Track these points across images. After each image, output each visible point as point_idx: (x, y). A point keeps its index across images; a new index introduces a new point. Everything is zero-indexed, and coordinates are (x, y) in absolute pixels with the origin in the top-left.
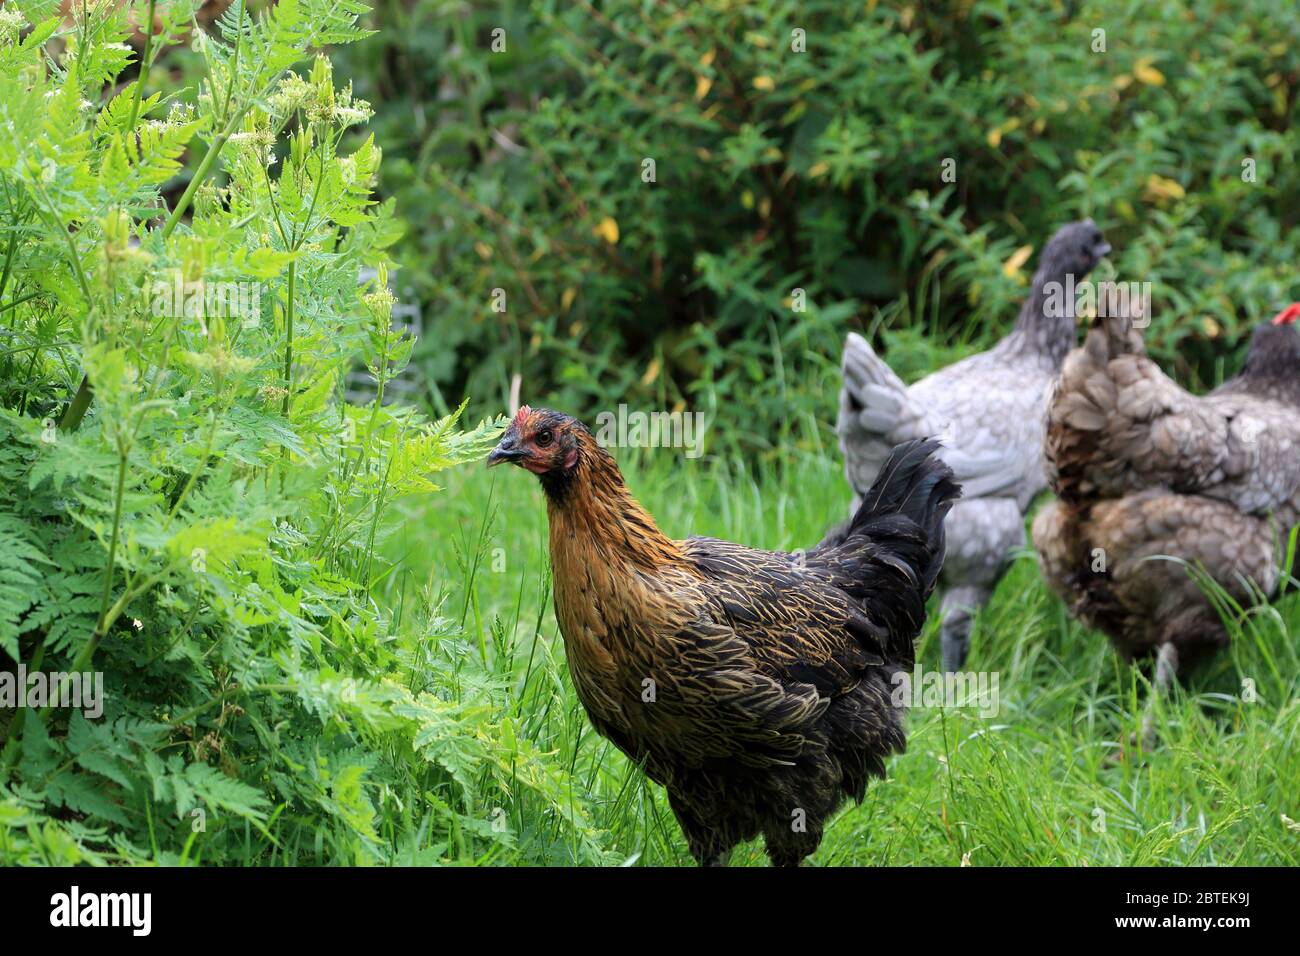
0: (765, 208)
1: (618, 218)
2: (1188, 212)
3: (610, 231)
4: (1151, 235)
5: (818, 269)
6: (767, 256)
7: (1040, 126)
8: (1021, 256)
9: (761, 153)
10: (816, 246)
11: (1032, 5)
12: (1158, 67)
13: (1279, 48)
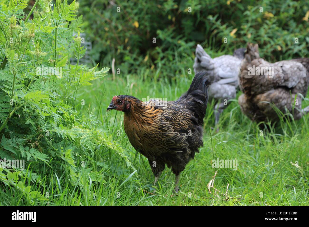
0: (174, 19)
1: (139, 21)
2: (274, 21)
3: (136, 24)
4: (265, 26)
5: (186, 34)
6: (174, 31)
8: (235, 31)
9: (173, 6)
10: (186, 28)
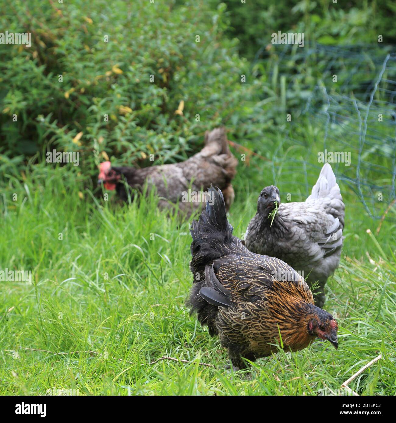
2: (132, 117)
4: (121, 125)
7: (83, 90)
8: (79, 136)
10: (8, 137)
11: (75, 48)
12: (120, 68)
13: (161, 60)
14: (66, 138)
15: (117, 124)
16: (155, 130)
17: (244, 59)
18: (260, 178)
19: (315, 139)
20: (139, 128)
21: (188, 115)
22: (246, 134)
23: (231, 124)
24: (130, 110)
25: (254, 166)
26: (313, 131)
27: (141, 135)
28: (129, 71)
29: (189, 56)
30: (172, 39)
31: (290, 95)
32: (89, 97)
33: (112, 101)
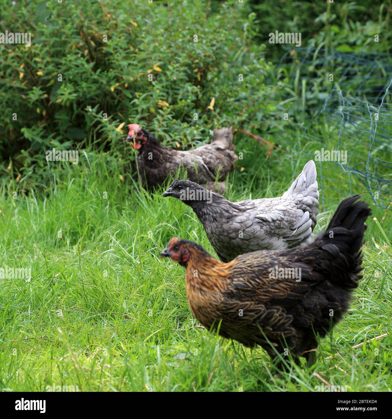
0: (44, 113)
2: (169, 110)
4: (159, 117)
5: (61, 132)
6: (45, 128)
7: (126, 85)
8: (122, 125)
9: (41, 95)
10: (60, 124)
11: (121, 48)
12: (160, 67)
13: (197, 61)
14: (110, 127)
15: (156, 117)
16: (188, 122)
17: (270, 63)
18: (280, 169)
19: (331, 136)
20: (174, 120)
21: (218, 110)
22: (269, 129)
23: (256, 120)
24: (167, 105)
25: (275, 158)
26: (328, 129)
27: (177, 127)
28: (168, 69)
29: (221, 58)
30: (207, 42)
31: (310, 96)
32: (132, 92)
33: (152, 96)
